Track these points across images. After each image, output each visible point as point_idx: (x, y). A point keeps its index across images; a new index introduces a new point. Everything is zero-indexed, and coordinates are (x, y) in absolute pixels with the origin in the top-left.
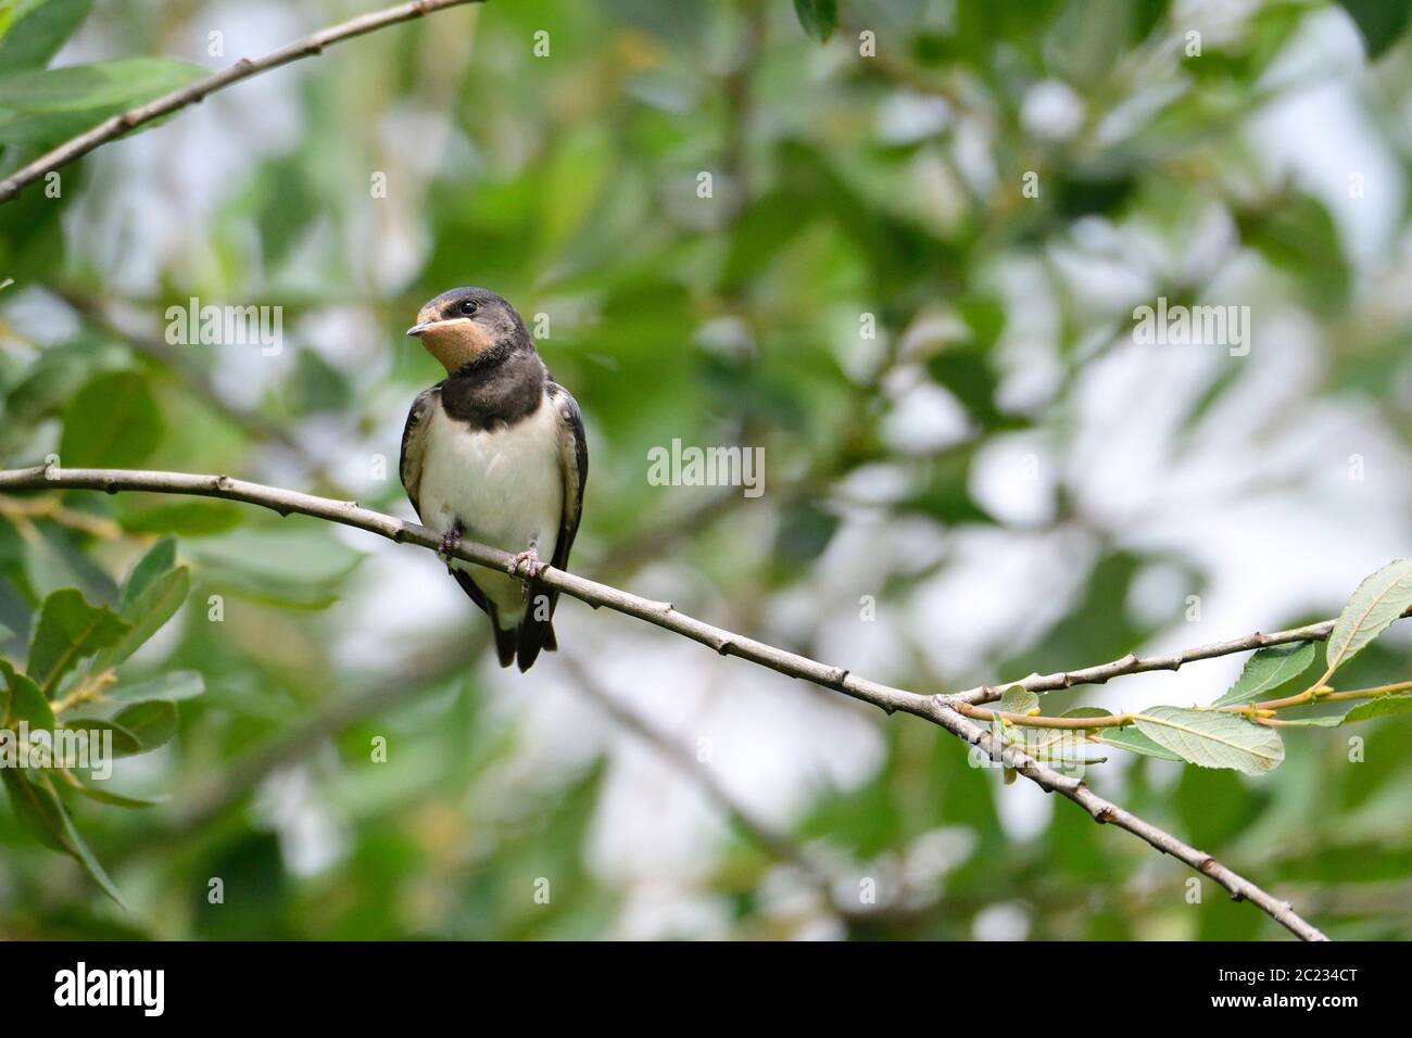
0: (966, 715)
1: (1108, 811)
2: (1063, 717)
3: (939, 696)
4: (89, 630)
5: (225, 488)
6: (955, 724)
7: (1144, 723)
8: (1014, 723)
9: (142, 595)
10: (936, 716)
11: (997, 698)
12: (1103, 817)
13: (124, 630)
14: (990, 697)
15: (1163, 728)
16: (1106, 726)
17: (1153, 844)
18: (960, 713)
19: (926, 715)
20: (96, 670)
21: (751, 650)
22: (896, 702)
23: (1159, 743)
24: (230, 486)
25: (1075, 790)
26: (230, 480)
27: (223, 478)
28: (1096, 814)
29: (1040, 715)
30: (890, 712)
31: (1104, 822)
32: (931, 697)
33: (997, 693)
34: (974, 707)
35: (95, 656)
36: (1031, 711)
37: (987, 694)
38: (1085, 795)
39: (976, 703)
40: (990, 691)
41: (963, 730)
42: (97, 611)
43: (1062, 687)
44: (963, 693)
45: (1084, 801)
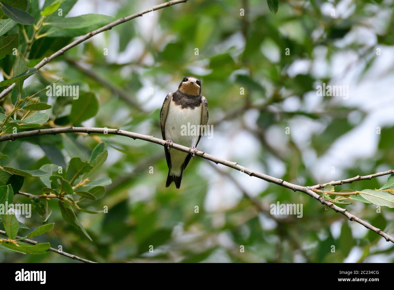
0: (315, 192)
1: (353, 217)
2: (340, 192)
3: (308, 187)
4: (82, 168)
5: (119, 132)
6: (312, 194)
7: (362, 194)
8: (328, 194)
9: (96, 159)
10: (307, 192)
11: (323, 187)
12: (352, 219)
13: (91, 168)
14: (321, 187)
15: (367, 195)
16: (352, 195)
17: (365, 226)
18: (313, 191)
19: (304, 192)
20: (84, 178)
21: (258, 175)
22: (296, 188)
23: (366, 199)
24: (120, 132)
25: (344, 212)
26: (120, 130)
27: (118, 130)
28: (350, 218)
29: (335, 192)
30: (295, 191)
31: (352, 220)
32: (306, 187)
33: (323, 186)
34: (317, 190)
35: (84, 174)
36: (332, 191)
37: (320, 186)
38: (347, 213)
39: (318, 189)
40: (321, 185)
41: (314, 196)
42: (84, 163)
43: (340, 184)
44: (314, 186)
45: (347, 215)
